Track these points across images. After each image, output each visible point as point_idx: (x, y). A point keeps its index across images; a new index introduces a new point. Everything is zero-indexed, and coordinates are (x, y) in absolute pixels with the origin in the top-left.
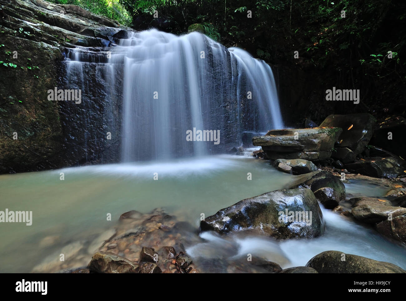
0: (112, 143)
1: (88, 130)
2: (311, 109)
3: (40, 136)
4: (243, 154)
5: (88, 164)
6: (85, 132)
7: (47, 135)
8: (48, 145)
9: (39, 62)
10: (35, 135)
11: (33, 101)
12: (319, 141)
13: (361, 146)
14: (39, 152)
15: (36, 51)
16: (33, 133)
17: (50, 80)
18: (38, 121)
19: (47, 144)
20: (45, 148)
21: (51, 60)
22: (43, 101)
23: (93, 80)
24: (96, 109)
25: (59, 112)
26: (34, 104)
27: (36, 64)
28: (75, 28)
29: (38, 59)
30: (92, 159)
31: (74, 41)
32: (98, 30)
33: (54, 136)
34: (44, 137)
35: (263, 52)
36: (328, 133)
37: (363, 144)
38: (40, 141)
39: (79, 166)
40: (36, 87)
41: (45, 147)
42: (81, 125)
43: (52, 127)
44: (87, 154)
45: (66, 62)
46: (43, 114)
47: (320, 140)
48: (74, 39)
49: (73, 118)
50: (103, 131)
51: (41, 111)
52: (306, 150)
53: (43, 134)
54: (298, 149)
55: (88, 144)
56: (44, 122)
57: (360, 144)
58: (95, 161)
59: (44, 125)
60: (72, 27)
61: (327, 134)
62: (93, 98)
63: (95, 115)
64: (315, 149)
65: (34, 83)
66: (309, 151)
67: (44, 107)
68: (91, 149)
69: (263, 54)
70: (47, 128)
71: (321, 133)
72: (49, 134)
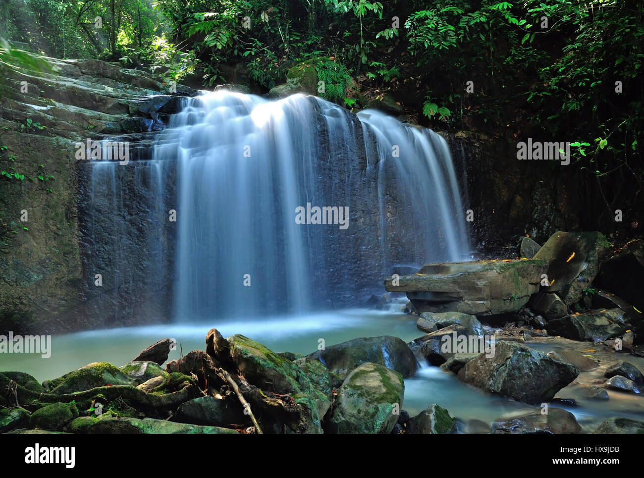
0: (155, 290)
1: (119, 269)
2: (536, 215)
3: (50, 280)
4: (387, 308)
5: (119, 326)
6: (115, 272)
7: (60, 279)
8: (61, 295)
9: (54, 168)
10: (44, 280)
11: (43, 228)
12: (484, 282)
13: (576, 290)
14: (48, 306)
15: (50, 153)
16: (41, 276)
17: (69, 194)
18: (49, 258)
19: (59, 293)
20: (57, 300)
21: (71, 164)
22: (57, 227)
23: (129, 189)
24: (132, 235)
25: (79, 241)
26: (44, 231)
27: (49, 171)
28: (99, 102)
29: (52, 164)
30: (123, 317)
31: (100, 127)
32: (135, 103)
33: (70, 280)
34: (56, 283)
35: (437, 107)
36: (499, 271)
37: (578, 286)
38: (51, 287)
39: (104, 329)
40: (48, 206)
41: (57, 298)
42: (110, 261)
43: (68, 266)
44: (117, 308)
45: (91, 165)
46: (57, 246)
47: (486, 282)
48: (100, 124)
49: (97, 250)
50: (142, 270)
51: (53, 242)
52: (466, 297)
53: (55, 277)
54: (454, 296)
55: (119, 293)
56: (57, 258)
57: (574, 287)
58: (130, 321)
59: (57, 264)
60: (94, 103)
61: (497, 272)
62: (129, 217)
63: (131, 244)
64: (481, 296)
65: (46, 200)
66: (472, 300)
67: (58, 235)
68: (123, 300)
69: (435, 111)
70: (61, 267)
71: (487, 270)
72: (63, 278)
